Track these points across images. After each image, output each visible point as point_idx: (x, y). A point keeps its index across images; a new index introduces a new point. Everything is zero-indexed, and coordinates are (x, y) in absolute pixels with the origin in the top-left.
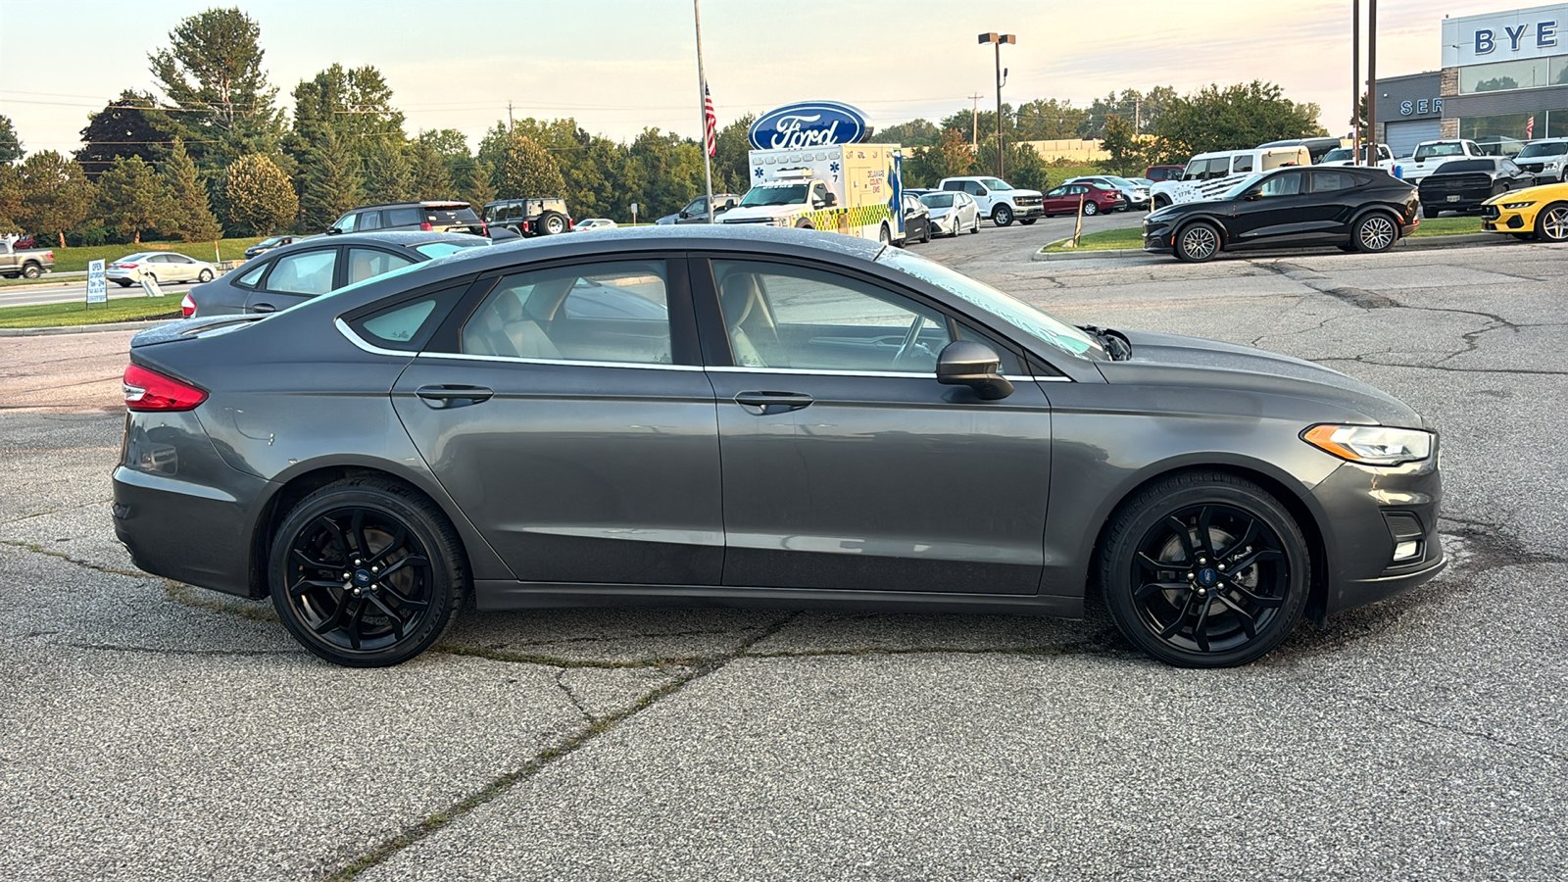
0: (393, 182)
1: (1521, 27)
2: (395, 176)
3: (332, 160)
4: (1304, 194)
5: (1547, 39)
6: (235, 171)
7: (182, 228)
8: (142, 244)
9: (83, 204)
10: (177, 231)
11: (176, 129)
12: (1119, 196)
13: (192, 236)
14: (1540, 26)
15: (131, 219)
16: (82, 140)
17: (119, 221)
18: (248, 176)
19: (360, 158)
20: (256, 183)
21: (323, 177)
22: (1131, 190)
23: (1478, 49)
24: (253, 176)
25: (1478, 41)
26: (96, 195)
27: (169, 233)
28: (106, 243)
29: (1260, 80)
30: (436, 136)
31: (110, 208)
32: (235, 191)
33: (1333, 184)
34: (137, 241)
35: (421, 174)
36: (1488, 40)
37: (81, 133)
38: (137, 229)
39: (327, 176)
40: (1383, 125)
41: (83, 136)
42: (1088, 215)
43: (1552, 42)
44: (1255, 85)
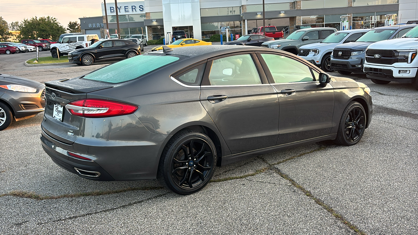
1: (120, 7)
4: (113, 47)
5: (127, 10)
12: (17, 48)
14: (125, 7)
22: (20, 47)
23: (111, 12)
25: (111, 9)
29: (49, 16)
33: (120, 44)
36: (113, 9)
40: (84, 30)
42: (7, 54)
43: (128, 11)
44: (48, 17)
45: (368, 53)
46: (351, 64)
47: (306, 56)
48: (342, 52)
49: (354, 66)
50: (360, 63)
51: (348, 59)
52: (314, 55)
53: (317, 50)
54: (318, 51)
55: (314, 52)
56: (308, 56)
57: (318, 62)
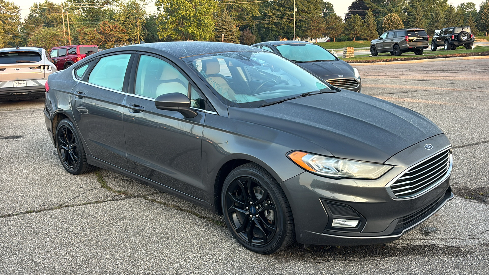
0: (438, 21)
2: (438, 19)
3: (417, 14)
6: (386, 19)
7: (368, 36)
8: (355, 41)
9: (341, 29)
10: (366, 37)
11: (373, 6)
13: (370, 39)
15: (353, 33)
16: (348, 10)
17: (349, 34)
18: (389, 20)
19: (430, 14)
20: (391, 22)
21: (414, 20)
24: (391, 20)
26: (344, 26)
27: (363, 38)
28: (348, 41)
30: (464, 5)
31: (348, 30)
32: (385, 25)
34: (354, 40)
35: (448, 18)
37: (348, 8)
38: (354, 37)
39: (415, 20)
41: (348, 9)
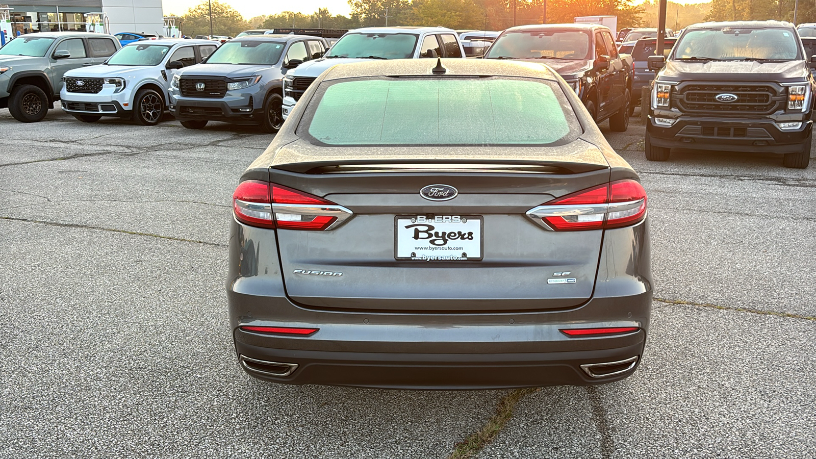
45: (298, 84)
46: (229, 107)
47: (97, 93)
48: (205, 84)
49: (236, 110)
50: (247, 104)
51: (222, 97)
52: (116, 92)
53: (120, 79)
54: (124, 82)
55: (115, 85)
56: (100, 94)
57: (126, 105)
